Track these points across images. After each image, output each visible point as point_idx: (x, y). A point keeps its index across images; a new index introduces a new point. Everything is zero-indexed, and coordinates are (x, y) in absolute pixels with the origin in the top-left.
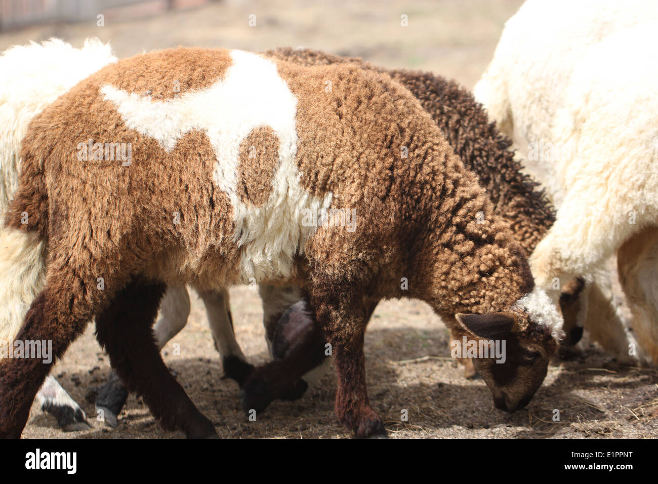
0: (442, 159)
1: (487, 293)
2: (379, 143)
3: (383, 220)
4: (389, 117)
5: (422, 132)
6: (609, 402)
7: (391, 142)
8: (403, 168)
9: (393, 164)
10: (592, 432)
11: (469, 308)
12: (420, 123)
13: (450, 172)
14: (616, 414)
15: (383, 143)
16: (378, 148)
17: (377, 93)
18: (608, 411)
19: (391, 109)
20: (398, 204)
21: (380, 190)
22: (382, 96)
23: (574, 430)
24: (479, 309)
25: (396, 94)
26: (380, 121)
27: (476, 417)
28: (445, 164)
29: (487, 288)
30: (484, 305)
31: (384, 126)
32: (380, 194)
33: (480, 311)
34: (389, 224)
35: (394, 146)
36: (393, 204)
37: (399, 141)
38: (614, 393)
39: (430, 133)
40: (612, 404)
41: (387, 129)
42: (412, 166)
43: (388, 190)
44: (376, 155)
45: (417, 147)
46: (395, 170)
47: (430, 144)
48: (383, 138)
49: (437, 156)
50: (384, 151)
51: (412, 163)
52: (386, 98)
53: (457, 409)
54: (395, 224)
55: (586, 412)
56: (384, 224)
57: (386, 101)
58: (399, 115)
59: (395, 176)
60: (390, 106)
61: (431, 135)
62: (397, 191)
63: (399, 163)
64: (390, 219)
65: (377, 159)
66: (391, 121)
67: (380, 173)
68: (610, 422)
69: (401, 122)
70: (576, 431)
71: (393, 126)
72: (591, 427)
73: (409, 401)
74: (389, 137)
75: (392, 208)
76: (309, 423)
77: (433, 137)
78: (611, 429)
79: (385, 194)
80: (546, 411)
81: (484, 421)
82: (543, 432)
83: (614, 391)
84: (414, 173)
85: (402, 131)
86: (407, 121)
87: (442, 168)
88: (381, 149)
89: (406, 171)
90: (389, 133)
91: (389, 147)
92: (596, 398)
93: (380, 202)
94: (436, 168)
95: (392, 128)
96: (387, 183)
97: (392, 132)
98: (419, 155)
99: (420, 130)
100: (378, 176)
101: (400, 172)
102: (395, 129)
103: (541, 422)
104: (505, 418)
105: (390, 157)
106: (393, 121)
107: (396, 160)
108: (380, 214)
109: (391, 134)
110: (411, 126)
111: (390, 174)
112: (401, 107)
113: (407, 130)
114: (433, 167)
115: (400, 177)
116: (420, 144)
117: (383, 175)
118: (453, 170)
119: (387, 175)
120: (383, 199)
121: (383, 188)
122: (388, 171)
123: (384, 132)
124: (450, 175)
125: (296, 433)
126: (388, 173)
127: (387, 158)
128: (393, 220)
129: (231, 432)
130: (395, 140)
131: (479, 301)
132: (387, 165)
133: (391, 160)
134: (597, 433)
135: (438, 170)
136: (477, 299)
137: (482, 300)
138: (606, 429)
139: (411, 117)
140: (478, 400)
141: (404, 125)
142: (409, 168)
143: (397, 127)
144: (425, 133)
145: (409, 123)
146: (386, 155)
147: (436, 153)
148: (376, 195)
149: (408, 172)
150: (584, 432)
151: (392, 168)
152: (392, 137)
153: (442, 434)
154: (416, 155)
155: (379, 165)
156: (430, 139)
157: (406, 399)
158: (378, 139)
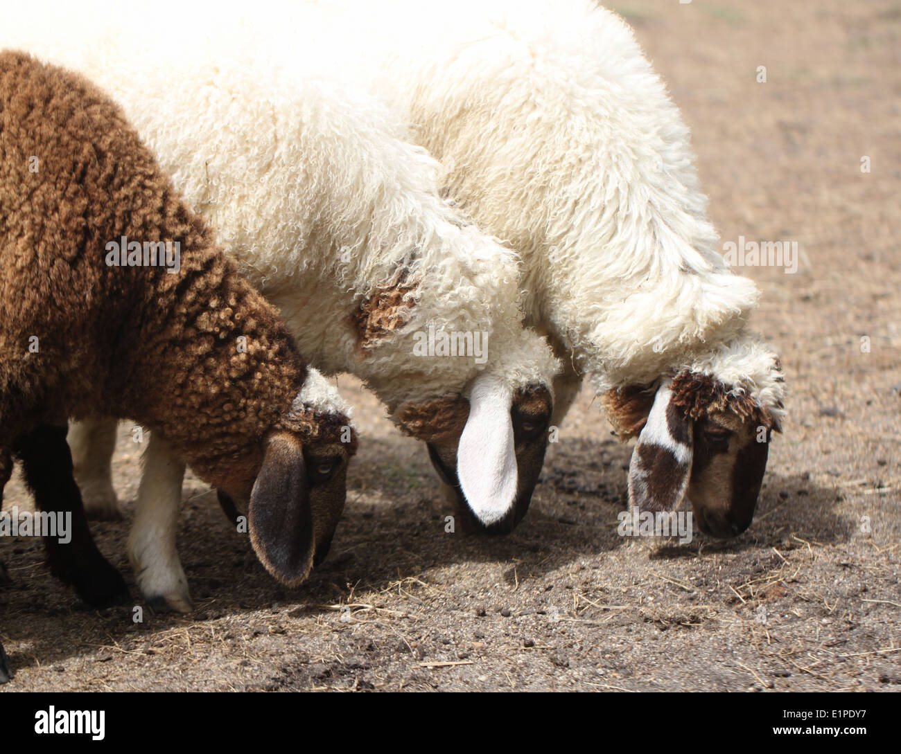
0: (158, 203)
1: (249, 402)
2: (65, 174)
3: (74, 298)
4: (81, 133)
5: (128, 158)
6: (699, 575)
7: (84, 173)
8: (103, 216)
9: (88, 208)
10: (671, 622)
11: (224, 428)
12: (125, 143)
13: (171, 225)
14: (709, 595)
15: (71, 174)
16: (63, 183)
17: (59, 92)
18: (698, 589)
19: (83, 120)
20: (99, 271)
21: (67, 247)
22: (67, 98)
23: (643, 618)
24: (240, 427)
25: (86, 97)
26: (66, 138)
27: (489, 598)
28: (162, 211)
29: (247, 395)
30: (248, 420)
31: (71, 148)
32: (67, 254)
33: (242, 430)
34: (80, 305)
35: (88, 179)
36: (89, 270)
37: (96, 173)
38: (708, 562)
39: (139, 159)
40: (704, 579)
41: (77, 151)
42: (118, 214)
43: (81, 248)
44: (59, 193)
45: (122, 184)
46: (90, 219)
47: (139, 178)
48: (69, 166)
49: (150, 198)
50: (73, 188)
51: (118, 207)
52: (72, 100)
53: (461, 587)
54: (92, 303)
55: (663, 591)
56: (72, 305)
57: (74, 105)
58: (96, 130)
59: (90, 227)
60: (80, 114)
61: (142, 162)
62: (95, 250)
63: (97, 207)
64: (85, 297)
65: (62, 199)
66: (83, 139)
67: (67, 220)
68: (699, 607)
69: (99, 141)
70: (646, 620)
71: (87, 148)
72: (669, 615)
73: (386, 572)
74: (80, 165)
75: (88, 277)
76: (226, 608)
77: (143, 166)
78: (701, 618)
79: (75, 255)
80: (601, 590)
81: (503, 604)
82: (595, 622)
83: (707, 558)
84: (121, 224)
85: (100, 155)
86: (109, 140)
87: (156, 218)
88: (67, 184)
89: (107, 220)
90: (81, 158)
91: (80, 181)
92: (679, 569)
93: (67, 267)
94: (148, 218)
95: (85, 151)
96: (79, 238)
97: (86, 157)
98: (126, 197)
99: (126, 155)
100: (63, 226)
101: (97, 221)
102: (89, 152)
103: (593, 606)
104: (535, 600)
105: (83, 197)
106: (86, 140)
107: (91, 202)
108: (67, 287)
109: (82, 160)
110: (114, 148)
111: (84, 224)
112: (97, 117)
113: (109, 154)
114: (145, 216)
115: (99, 228)
116: (126, 179)
117: (73, 224)
118: (177, 221)
119: (79, 224)
120: (73, 263)
121: (73, 244)
122: (81, 219)
123: (72, 158)
124: (171, 230)
125: (205, 623)
126: (81, 223)
127: (77, 200)
128: (88, 297)
129: (101, 621)
130: (90, 171)
131: (238, 416)
132: (78, 209)
133: (85, 201)
134: (679, 623)
135: (151, 221)
136: (235, 414)
137: (242, 414)
138: (693, 617)
139: (112, 134)
140: (494, 572)
141: (104, 146)
142: (113, 216)
143: (92, 150)
144: (133, 160)
145: (111, 144)
146: (76, 193)
147: (148, 193)
148: (60, 255)
149: (111, 221)
150: (659, 621)
151: (86, 214)
152: (86, 165)
153: (435, 625)
154: (122, 196)
155: (65, 208)
156: (139, 169)
157: (381, 570)
158: (62, 169)
